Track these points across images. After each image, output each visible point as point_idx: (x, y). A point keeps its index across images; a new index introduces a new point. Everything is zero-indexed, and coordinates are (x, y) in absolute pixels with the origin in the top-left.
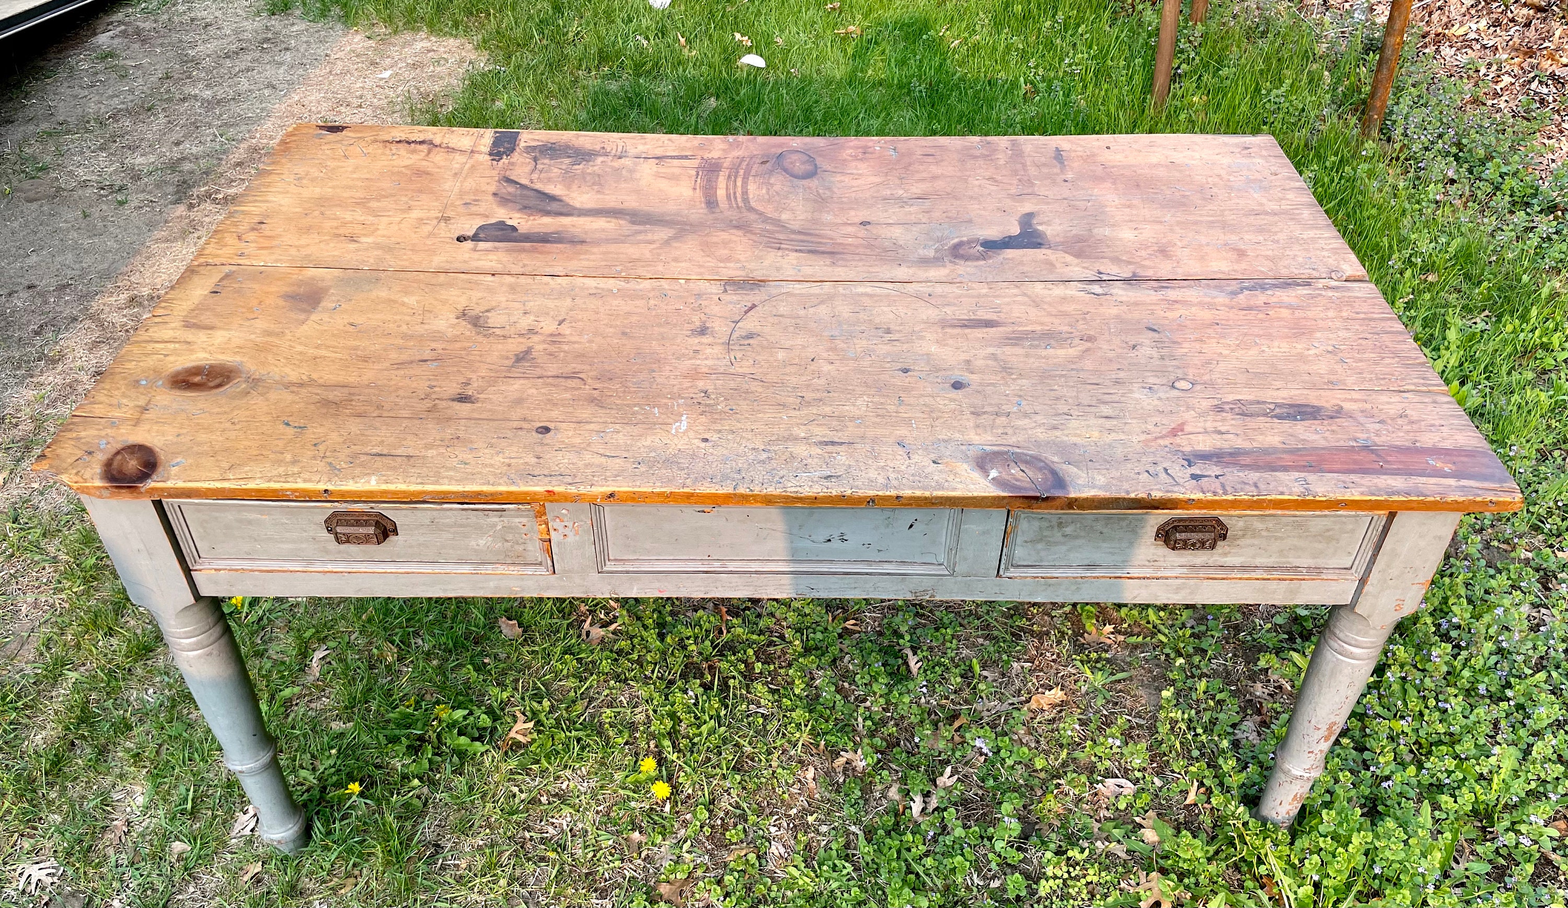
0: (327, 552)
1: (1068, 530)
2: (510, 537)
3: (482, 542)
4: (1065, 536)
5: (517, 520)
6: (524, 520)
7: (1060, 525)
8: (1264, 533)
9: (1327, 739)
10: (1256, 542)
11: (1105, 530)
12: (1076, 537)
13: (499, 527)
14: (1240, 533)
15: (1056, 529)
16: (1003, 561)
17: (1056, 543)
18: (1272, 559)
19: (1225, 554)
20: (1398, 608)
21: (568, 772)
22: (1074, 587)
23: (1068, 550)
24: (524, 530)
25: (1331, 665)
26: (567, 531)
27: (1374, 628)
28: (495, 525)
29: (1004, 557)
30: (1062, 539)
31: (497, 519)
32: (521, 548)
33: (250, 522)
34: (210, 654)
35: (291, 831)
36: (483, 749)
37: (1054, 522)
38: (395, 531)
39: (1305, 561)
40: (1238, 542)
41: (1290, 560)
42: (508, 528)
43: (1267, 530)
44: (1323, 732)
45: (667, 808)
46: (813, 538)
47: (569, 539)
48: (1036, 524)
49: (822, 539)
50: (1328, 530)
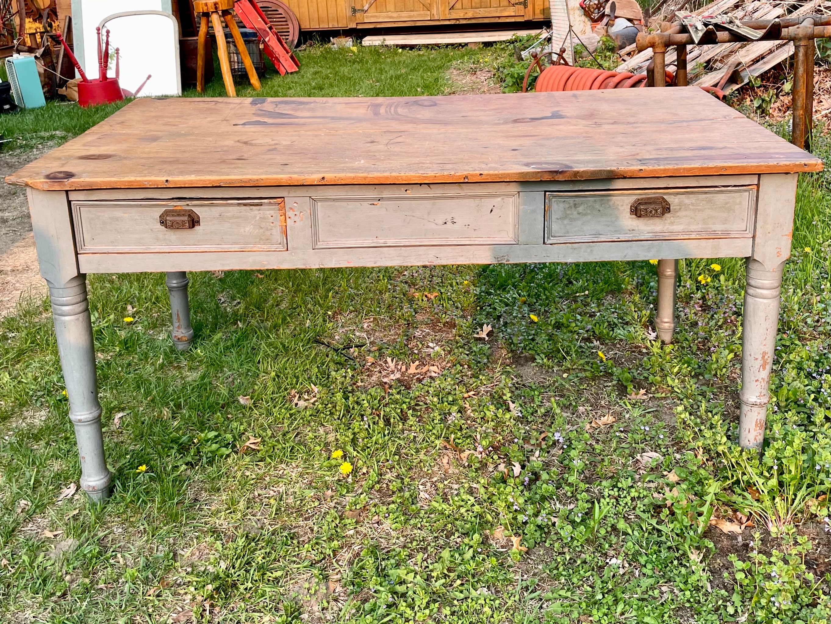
0: (158, 239)
1: (581, 209)
2: (263, 225)
3: (247, 229)
4: (579, 214)
5: (268, 212)
6: (272, 212)
7: (575, 205)
8: (691, 207)
9: (764, 366)
10: (687, 213)
11: (601, 209)
12: (585, 215)
13: (258, 218)
14: (678, 207)
15: (573, 209)
16: (546, 232)
17: (575, 220)
18: (700, 226)
19: (672, 223)
20: (779, 254)
21: (283, 466)
22: (589, 250)
23: (582, 224)
24: (272, 219)
25: (752, 306)
26: (296, 219)
27: (769, 271)
28: (255, 217)
29: (546, 229)
30: (578, 216)
31: (257, 212)
32: (268, 233)
33: (117, 219)
34: (78, 319)
35: (102, 481)
36: (228, 452)
37: (572, 204)
38: (198, 222)
39: (718, 227)
40: (678, 214)
41: (711, 226)
42: (263, 219)
43: (692, 204)
44: (760, 362)
45: (350, 480)
46: (436, 221)
47: (296, 224)
48: (562, 205)
49: (441, 222)
50: (726, 203)
